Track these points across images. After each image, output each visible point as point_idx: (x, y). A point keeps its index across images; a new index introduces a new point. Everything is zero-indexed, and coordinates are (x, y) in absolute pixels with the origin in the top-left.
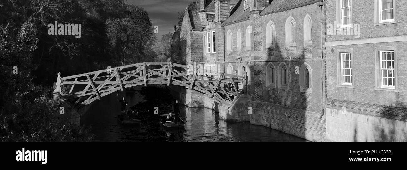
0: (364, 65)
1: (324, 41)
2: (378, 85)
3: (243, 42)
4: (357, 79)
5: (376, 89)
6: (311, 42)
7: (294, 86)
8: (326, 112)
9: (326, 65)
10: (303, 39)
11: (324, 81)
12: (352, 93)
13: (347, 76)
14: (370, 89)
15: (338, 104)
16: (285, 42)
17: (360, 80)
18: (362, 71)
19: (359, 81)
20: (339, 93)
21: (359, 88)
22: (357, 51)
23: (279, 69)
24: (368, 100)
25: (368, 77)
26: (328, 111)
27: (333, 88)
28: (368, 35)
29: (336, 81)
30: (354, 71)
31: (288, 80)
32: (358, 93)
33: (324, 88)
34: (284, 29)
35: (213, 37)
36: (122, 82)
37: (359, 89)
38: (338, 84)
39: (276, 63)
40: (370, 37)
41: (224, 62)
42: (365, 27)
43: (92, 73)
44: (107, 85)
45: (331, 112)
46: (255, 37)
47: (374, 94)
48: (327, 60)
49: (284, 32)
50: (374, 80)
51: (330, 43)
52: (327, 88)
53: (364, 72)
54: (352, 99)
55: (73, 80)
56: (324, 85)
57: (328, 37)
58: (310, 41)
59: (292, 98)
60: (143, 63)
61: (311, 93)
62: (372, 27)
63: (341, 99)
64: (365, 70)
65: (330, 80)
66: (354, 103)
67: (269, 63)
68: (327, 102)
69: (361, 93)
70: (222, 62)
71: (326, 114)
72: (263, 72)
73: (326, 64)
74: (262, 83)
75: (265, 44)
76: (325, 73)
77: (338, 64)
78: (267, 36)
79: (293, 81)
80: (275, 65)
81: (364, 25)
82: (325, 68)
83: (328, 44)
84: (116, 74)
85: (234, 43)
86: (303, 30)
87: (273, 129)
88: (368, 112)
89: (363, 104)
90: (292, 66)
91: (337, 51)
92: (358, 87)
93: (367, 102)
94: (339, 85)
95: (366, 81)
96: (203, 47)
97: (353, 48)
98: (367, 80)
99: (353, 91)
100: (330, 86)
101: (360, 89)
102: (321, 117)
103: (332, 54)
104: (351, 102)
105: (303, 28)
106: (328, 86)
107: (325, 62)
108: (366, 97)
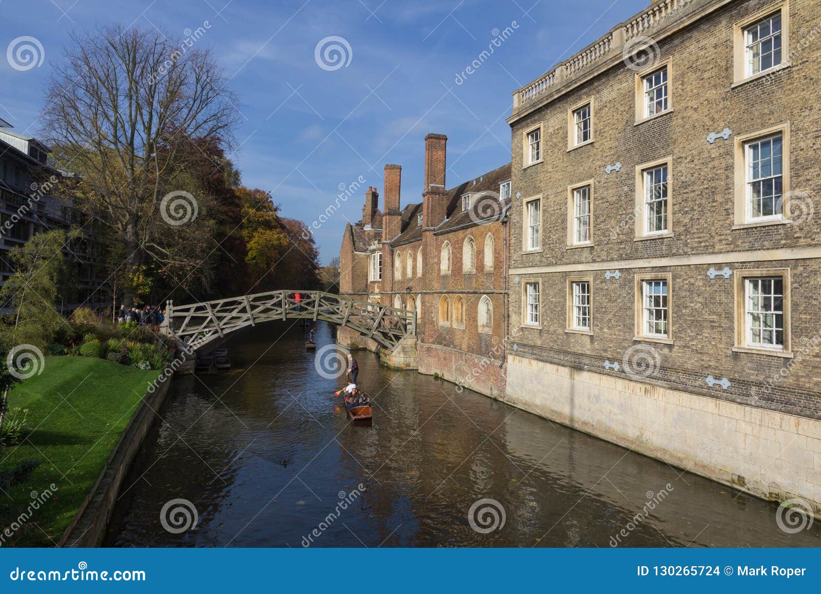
0: (554, 300)
1: (507, 267)
2: (569, 326)
3: (414, 268)
4: (545, 317)
5: (566, 331)
6: (492, 269)
7: (472, 325)
8: (507, 359)
9: (509, 299)
10: (484, 264)
11: (506, 319)
12: (539, 336)
13: (534, 313)
14: (560, 331)
15: (522, 350)
16: (462, 268)
17: (549, 319)
18: (551, 307)
19: (547, 320)
20: (524, 335)
21: (546, 329)
22: (546, 282)
23: (454, 303)
24: (558, 345)
25: (558, 316)
26: (510, 358)
27: (517, 329)
28: (560, 261)
29: (521, 319)
30: (541, 307)
31: (464, 318)
32: (545, 335)
33: (506, 328)
34: (462, 251)
35: (379, 260)
36: (252, 315)
38: (523, 323)
39: (450, 295)
40: (562, 263)
41: (390, 292)
42: (557, 250)
43: (213, 302)
44: (233, 318)
45: (514, 359)
47: (565, 337)
48: (510, 292)
49: (462, 255)
50: (565, 320)
51: (514, 270)
52: (510, 329)
53: (553, 309)
54: (539, 343)
55: (188, 310)
56: (506, 325)
57: (513, 262)
58: (492, 267)
59: (469, 340)
60: (282, 291)
61: (491, 334)
62: (565, 251)
63: (526, 343)
64: (554, 306)
65: (514, 318)
66: (541, 348)
67: (444, 295)
68: (509, 347)
69: (550, 336)
71: (507, 362)
72: (436, 307)
74: (434, 320)
75: (439, 270)
76: (508, 309)
77: (523, 298)
78: (442, 260)
79: (469, 319)
80: (450, 297)
81: (555, 248)
82: (508, 302)
83: (512, 272)
84: (245, 303)
85: (404, 269)
86: (484, 254)
87: (446, 380)
88: (556, 361)
89: (551, 349)
90: (469, 300)
91: (523, 281)
92: (545, 327)
93: (556, 347)
94: (524, 325)
95: (555, 321)
96: (367, 273)
97: (542, 278)
98: (556, 319)
99: (540, 333)
100: (513, 326)
101: (548, 331)
102: (501, 367)
103: (516, 285)
104: (538, 347)
105: (484, 250)
106: (511, 326)
107: (509, 294)
108: (555, 341)
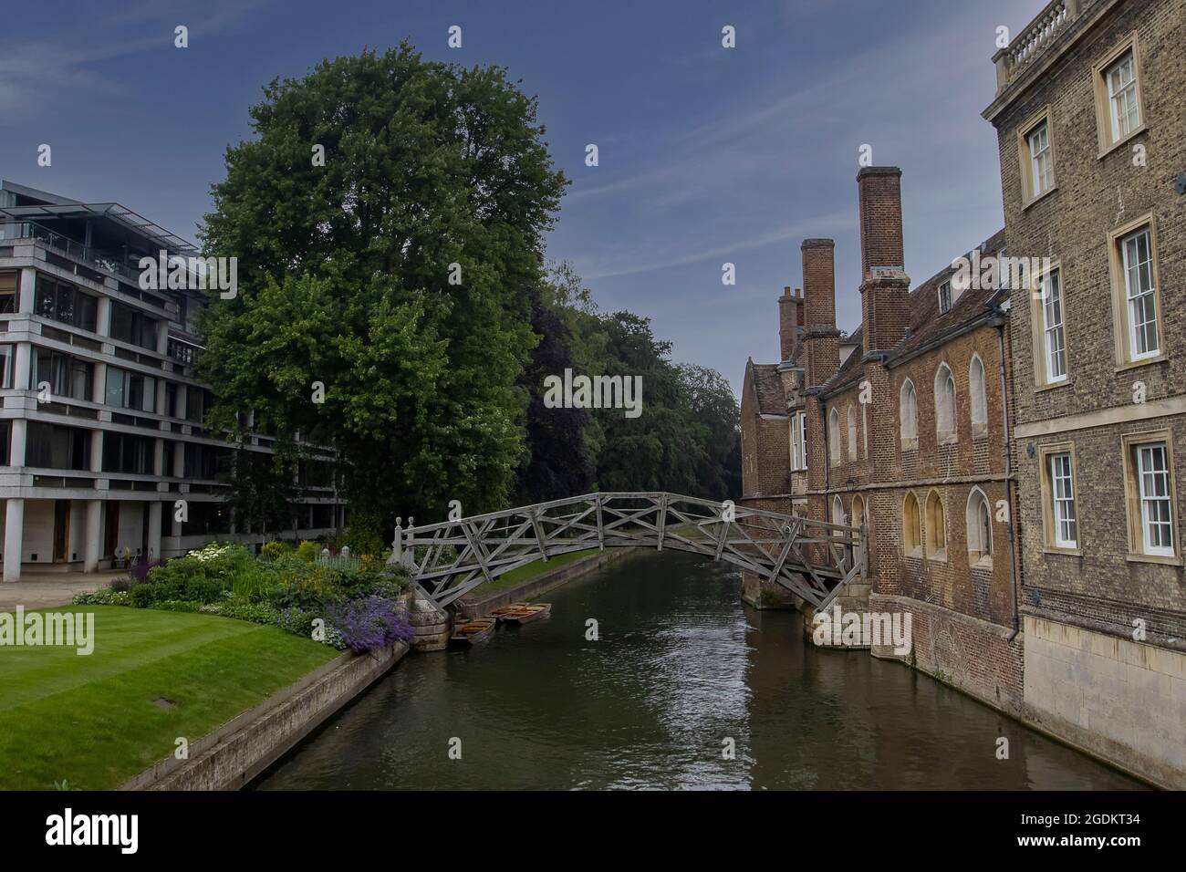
0: (1100, 488)
1: (1011, 425)
2: (1135, 546)
3: (859, 439)
4: (1087, 528)
5: (1129, 558)
6: (986, 430)
7: (958, 551)
8: (1023, 624)
9: (1019, 492)
10: (970, 422)
11: (1016, 536)
12: (1078, 572)
13: (1068, 520)
14: (1117, 558)
15: (1049, 603)
16: (935, 432)
17: (1094, 531)
18: (1098, 506)
19: (1090, 534)
20: (1050, 570)
21: (1092, 555)
22: (1082, 450)
23: (927, 508)
24: (1115, 591)
25: (1111, 524)
26: (1028, 623)
27: (1038, 557)
28: (1106, 401)
29: (1042, 535)
30: (1080, 505)
31: (945, 537)
32: (1091, 569)
33: (1017, 556)
34: (933, 397)
35: (803, 429)
37: (1093, 558)
38: (1045, 545)
39: (920, 490)
40: (1110, 404)
42: (1098, 376)
45: (1034, 627)
46: (876, 423)
47: (1128, 572)
48: (1020, 478)
49: (933, 404)
50: (1126, 532)
51: (1023, 428)
52: (1024, 557)
53: (1100, 509)
54: (1078, 586)
56: (1016, 550)
57: (1021, 411)
58: (986, 425)
59: (955, 583)
61: (991, 569)
62: (1113, 376)
63: (1055, 589)
64: (1102, 502)
65: (1029, 534)
66: (1084, 600)
67: (909, 491)
68: (1024, 598)
69: (1099, 570)
70: (823, 492)
71: (1023, 631)
72: (898, 516)
73: (1018, 489)
74: (895, 544)
75: (899, 439)
76: (1018, 513)
77: (1044, 487)
78: (902, 418)
79: (954, 539)
80: (919, 495)
81: (1094, 372)
82: (1017, 499)
83: (1021, 432)
85: (844, 442)
86: (968, 398)
87: (921, 672)
88: (1113, 627)
89: (1103, 602)
90: (952, 497)
91: (1041, 452)
92: (1089, 551)
93: (1112, 595)
94: (1048, 548)
95: (1107, 536)
97: (1075, 440)
98: (1108, 531)
99: (1081, 565)
100: (1031, 551)
101: (1095, 559)
102: (1013, 640)
103: (1030, 461)
104: (1077, 597)
105: (968, 390)
106: (1025, 551)
107: (1017, 482)
108: (1109, 583)
